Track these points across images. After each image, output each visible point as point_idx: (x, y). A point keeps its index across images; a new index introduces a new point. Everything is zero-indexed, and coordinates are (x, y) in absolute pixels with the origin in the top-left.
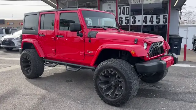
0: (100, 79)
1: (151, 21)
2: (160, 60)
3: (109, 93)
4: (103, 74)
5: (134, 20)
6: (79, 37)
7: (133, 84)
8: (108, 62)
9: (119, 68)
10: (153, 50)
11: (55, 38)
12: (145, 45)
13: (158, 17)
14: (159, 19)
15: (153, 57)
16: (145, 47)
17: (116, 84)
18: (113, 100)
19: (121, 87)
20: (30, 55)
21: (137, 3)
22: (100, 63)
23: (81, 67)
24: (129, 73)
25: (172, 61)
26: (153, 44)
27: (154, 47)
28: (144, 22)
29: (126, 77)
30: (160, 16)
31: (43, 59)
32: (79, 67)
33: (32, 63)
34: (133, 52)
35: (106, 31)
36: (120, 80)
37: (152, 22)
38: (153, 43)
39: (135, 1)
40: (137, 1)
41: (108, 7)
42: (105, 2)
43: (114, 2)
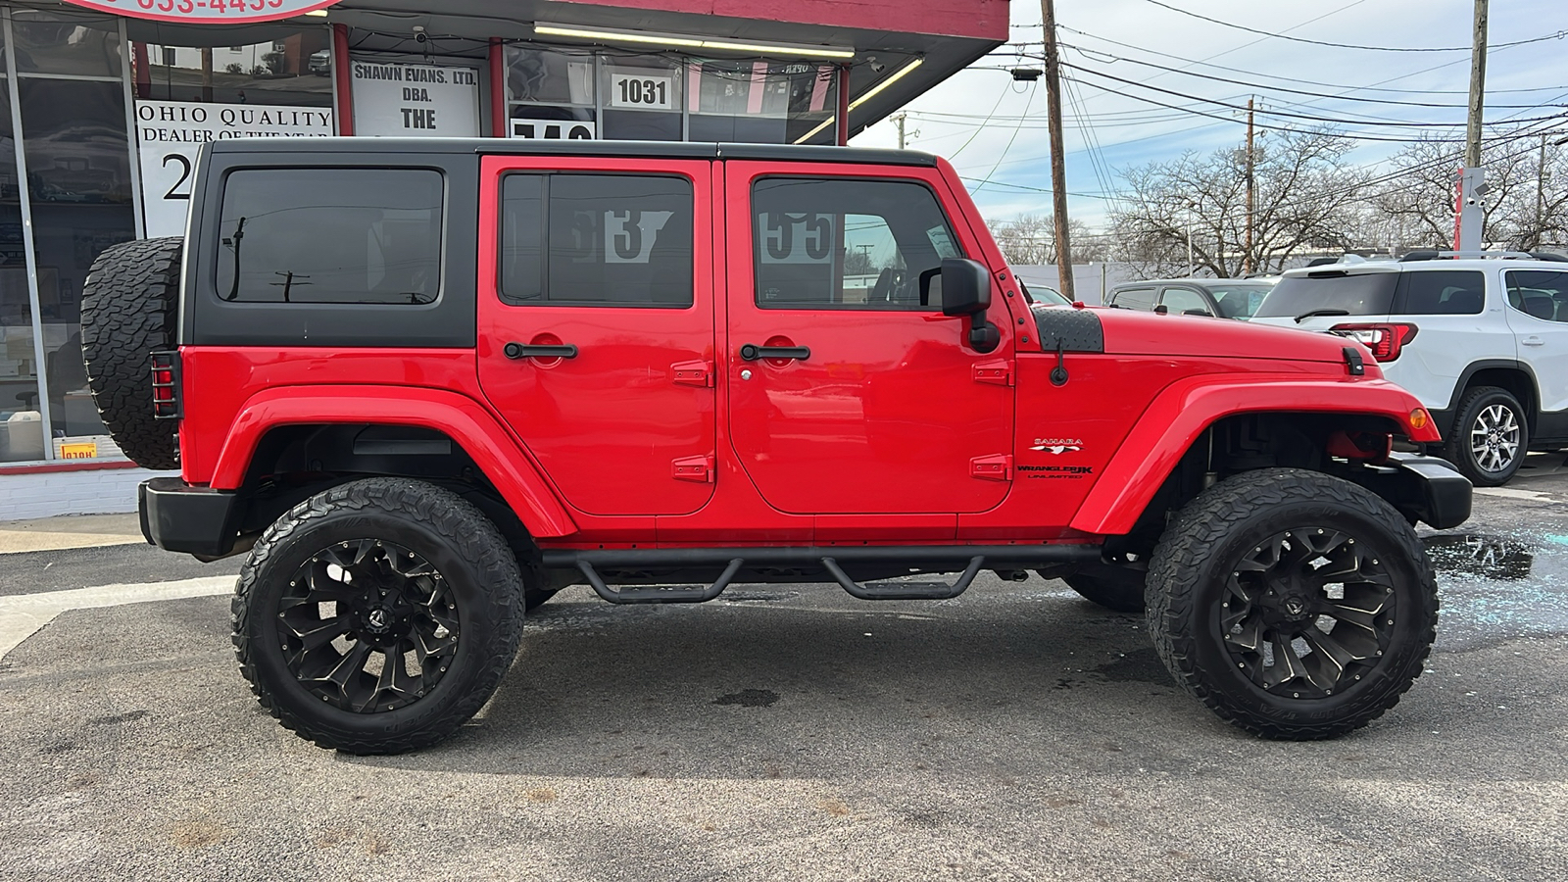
34: (1419, 420)
39: (631, 91)
40: (644, 91)
41: (406, 112)
42: (379, 66)
43: (458, 80)
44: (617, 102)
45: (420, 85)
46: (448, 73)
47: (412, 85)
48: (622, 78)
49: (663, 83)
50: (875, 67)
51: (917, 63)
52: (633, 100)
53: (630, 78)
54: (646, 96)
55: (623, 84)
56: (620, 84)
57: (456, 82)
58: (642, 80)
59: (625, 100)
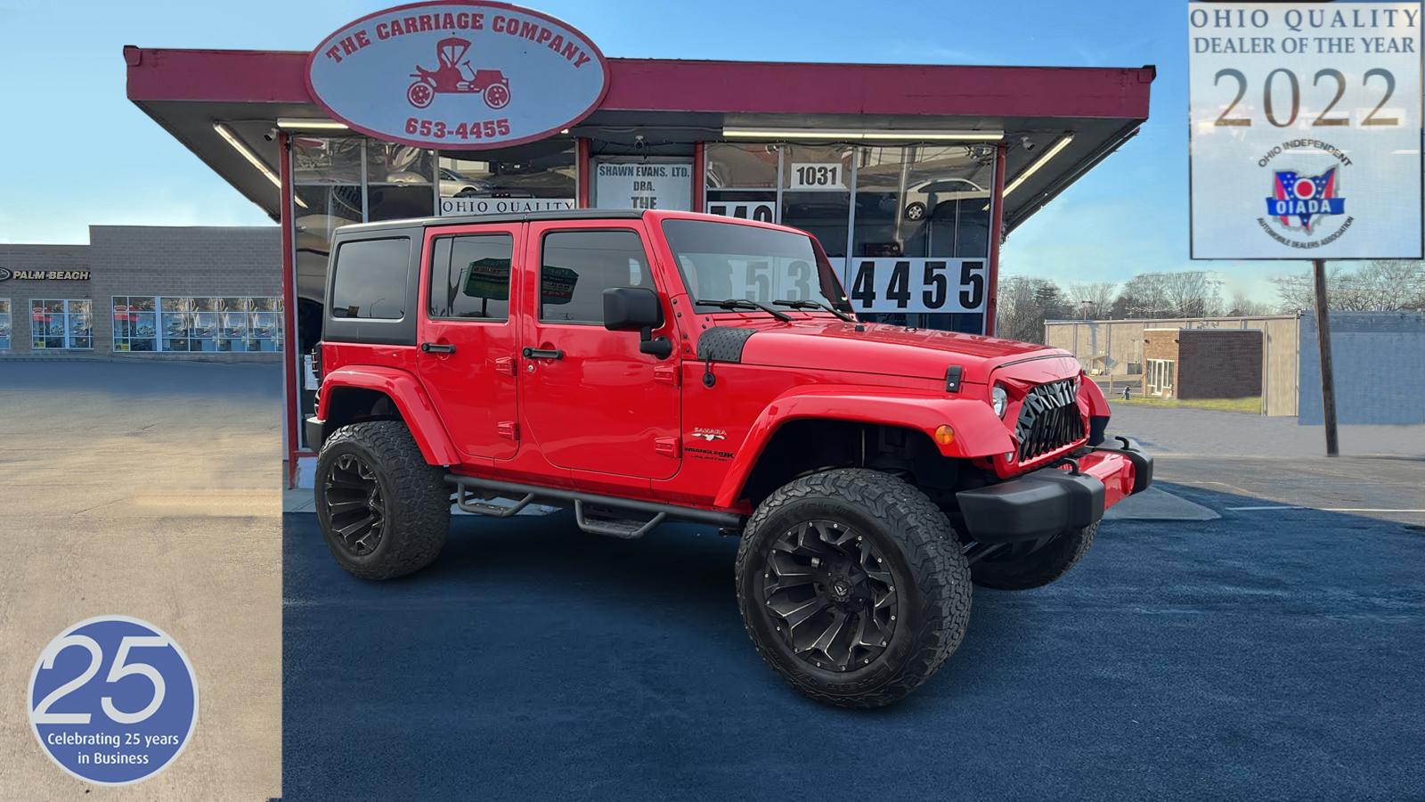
0: (773, 573)
1: (896, 290)
2: (1075, 473)
3: (824, 642)
4: (790, 549)
5: (797, 283)
6: (652, 358)
7: (945, 593)
8: (817, 488)
9: (876, 515)
10: (1035, 422)
11: (514, 363)
12: (999, 395)
13: (936, 272)
14: (942, 281)
15: (1035, 459)
16: (998, 408)
17: (853, 598)
18: (845, 676)
19: (885, 612)
20: (376, 454)
21: (816, 187)
22: (770, 490)
23: (660, 515)
24: (925, 538)
25: (1127, 475)
26: (1033, 391)
27: (1040, 410)
28: (856, 295)
29: (912, 560)
30: (942, 265)
31: (447, 477)
32: (647, 515)
33: (384, 499)
34: (943, 436)
35: (790, 325)
36: (881, 576)
37: (903, 298)
38: (1034, 386)
39: (806, 176)
40: (818, 175)
41: (635, 199)
42: (618, 166)
43: (676, 174)
44: (795, 186)
45: (647, 179)
46: (668, 169)
47: (640, 179)
48: (799, 166)
49: (835, 169)
50: (1027, 145)
51: (1067, 141)
52: (808, 183)
53: (806, 166)
54: (819, 179)
55: (801, 171)
56: (798, 171)
57: (674, 175)
58: (817, 166)
59: (802, 183)
